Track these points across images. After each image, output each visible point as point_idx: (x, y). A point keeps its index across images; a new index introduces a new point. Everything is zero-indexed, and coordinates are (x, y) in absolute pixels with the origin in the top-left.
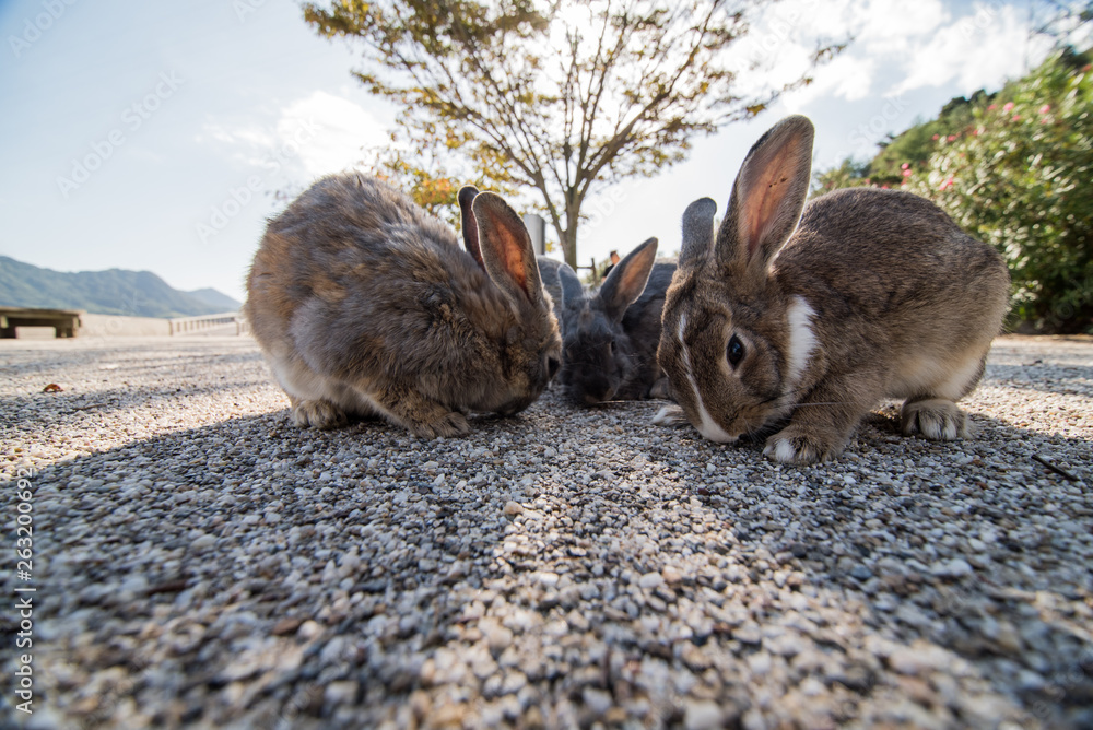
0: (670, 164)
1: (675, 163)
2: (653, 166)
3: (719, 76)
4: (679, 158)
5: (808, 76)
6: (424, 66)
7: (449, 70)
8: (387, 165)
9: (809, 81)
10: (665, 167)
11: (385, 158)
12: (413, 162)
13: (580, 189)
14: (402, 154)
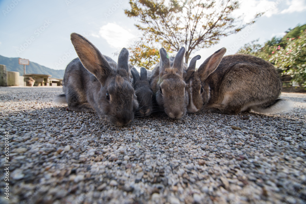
0: (214, 44)
1: (215, 44)
2: (209, 45)
3: (229, 20)
4: (216, 43)
5: (253, 21)
6: (151, 22)
7: (158, 23)
8: (140, 46)
9: (254, 22)
10: (212, 45)
11: (140, 44)
12: (146, 45)
13: (189, 52)
14: (144, 43)
